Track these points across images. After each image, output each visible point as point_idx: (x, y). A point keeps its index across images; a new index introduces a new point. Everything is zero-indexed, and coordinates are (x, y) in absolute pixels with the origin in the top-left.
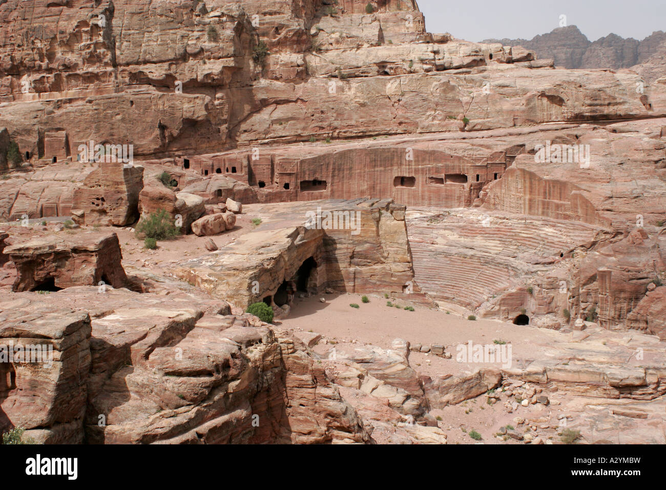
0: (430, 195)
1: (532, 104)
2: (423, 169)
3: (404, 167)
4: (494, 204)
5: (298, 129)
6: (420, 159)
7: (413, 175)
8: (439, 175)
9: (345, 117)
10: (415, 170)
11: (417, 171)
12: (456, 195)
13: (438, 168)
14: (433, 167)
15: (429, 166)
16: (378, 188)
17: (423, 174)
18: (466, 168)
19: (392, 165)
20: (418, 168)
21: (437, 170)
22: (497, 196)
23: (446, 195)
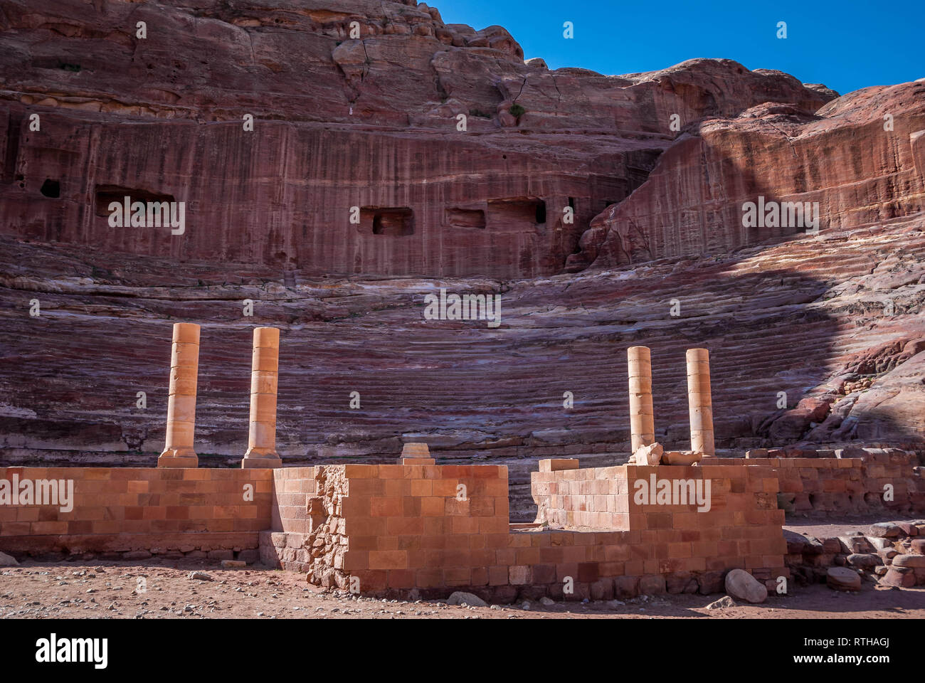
0: (451, 250)
1: (646, 101)
2: (431, 188)
3: (384, 182)
4: (632, 251)
5: (108, 85)
6: (425, 162)
7: (406, 203)
8: (473, 201)
9: (235, 83)
10: (412, 193)
11: (415, 193)
12: (520, 249)
13: (469, 185)
14: (457, 183)
15: (448, 179)
16: (316, 231)
17: (431, 200)
18: (541, 181)
19: (352, 177)
20: (420, 186)
21: (470, 190)
22: (640, 229)
23: (493, 250)
